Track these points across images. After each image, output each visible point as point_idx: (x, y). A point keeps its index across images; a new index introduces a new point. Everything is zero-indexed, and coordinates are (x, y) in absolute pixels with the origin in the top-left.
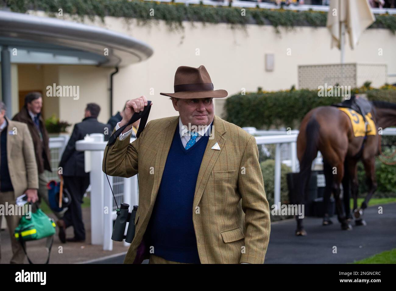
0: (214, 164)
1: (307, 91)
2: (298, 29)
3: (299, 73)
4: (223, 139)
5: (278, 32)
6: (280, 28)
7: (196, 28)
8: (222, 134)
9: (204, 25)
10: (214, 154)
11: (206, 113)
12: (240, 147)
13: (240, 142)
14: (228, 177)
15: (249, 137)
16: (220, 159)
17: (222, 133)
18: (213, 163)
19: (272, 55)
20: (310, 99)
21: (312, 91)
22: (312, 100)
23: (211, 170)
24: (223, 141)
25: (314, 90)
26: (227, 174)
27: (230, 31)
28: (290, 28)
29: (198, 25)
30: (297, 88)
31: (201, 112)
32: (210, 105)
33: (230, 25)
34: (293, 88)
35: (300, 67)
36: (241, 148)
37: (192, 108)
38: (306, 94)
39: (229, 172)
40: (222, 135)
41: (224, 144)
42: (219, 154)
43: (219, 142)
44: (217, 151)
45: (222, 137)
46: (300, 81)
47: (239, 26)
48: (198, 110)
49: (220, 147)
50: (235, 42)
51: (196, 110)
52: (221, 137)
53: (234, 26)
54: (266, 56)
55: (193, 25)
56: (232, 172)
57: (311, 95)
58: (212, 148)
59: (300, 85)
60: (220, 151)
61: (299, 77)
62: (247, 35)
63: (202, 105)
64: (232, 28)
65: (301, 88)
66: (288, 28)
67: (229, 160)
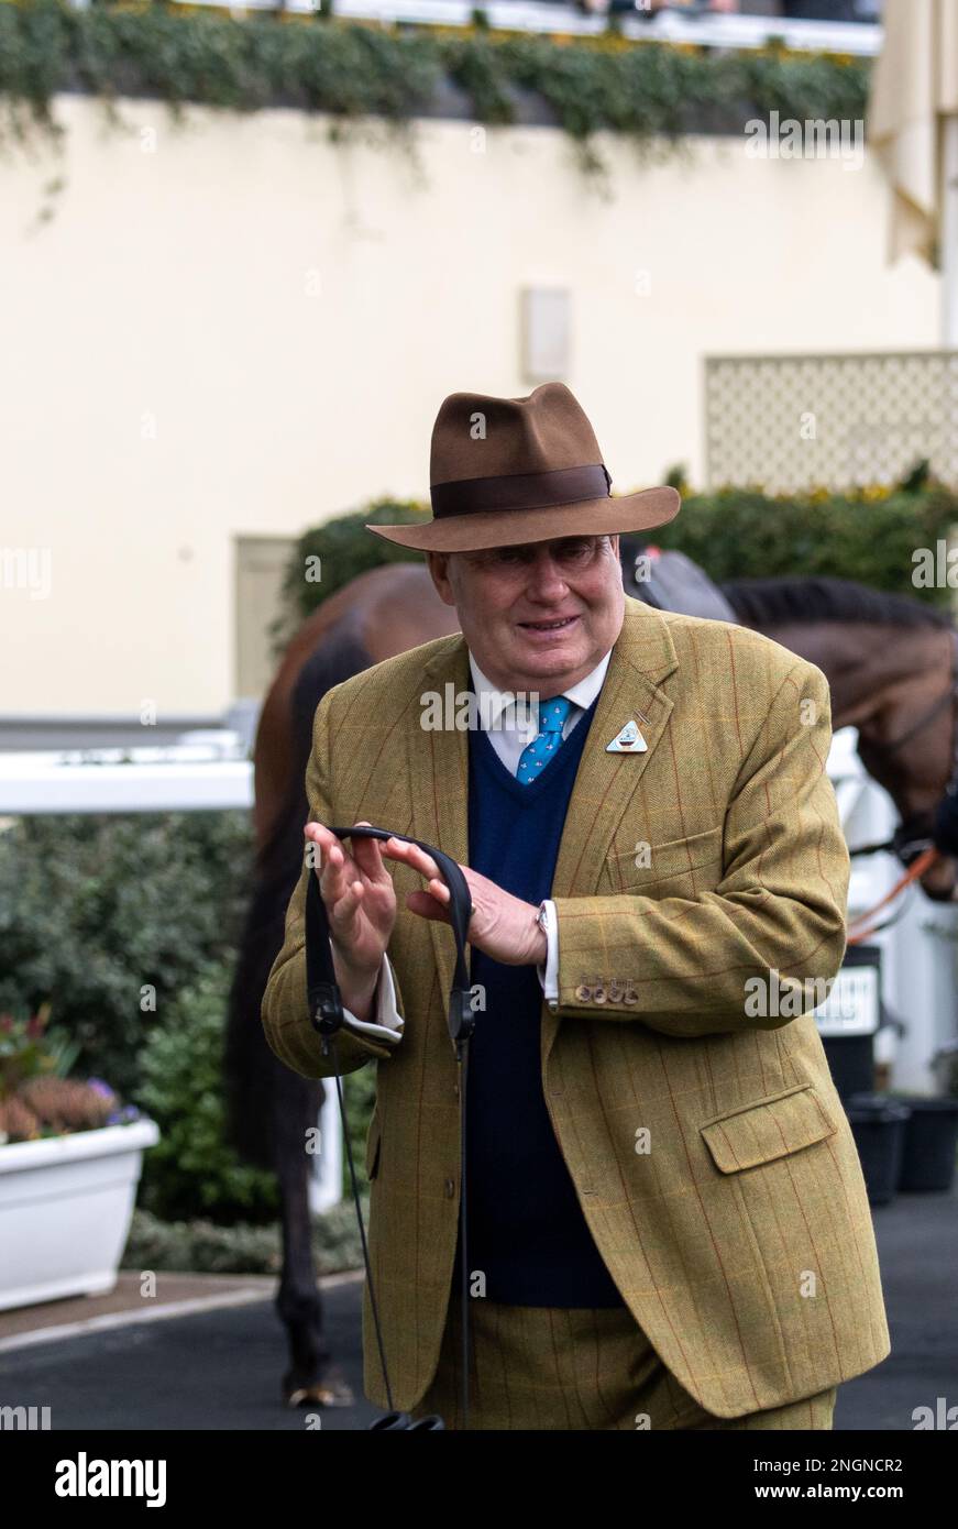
0: (616, 821)
1: (753, 499)
2: (705, 149)
3: (711, 395)
4: (661, 702)
5: (591, 165)
6: (605, 144)
7: (132, 131)
8: (659, 679)
9: (177, 116)
10: (619, 774)
11: (570, 608)
12: (741, 718)
13: (740, 696)
14: (687, 867)
15: (784, 673)
16: (643, 792)
17: (657, 677)
18: (613, 817)
19: (561, 295)
20: (768, 542)
21: (780, 497)
22: (780, 551)
23: (604, 851)
24: (662, 714)
25: (792, 492)
26: (683, 854)
27: (323, 154)
28: (658, 144)
29: (145, 116)
30: (698, 481)
31: (548, 604)
32: (589, 567)
33: (322, 124)
34: (675, 479)
35: (714, 364)
36: (745, 721)
37: (505, 588)
38: (746, 515)
39: (687, 844)
40: (658, 686)
41: (664, 724)
42: (640, 772)
43: (644, 717)
44: (634, 761)
45: (660, 693)
46: (712, 444)
47: (376, 127)
48: (532, 595)
49: (648, 741)
50: (351, 219)
51: (525, 593)
52: (654, 695)
53: (346, 126)
54: (526, 297)
55: (113, 118)
56: (705, 838)
57: (773, 525)
58: (608, 749)
59: (712, 466)
60: (648, 755)
61: (711, 419)
62: (420, 181)
63: (553, 570)
64: (334, 137)
65: (719, 481)
66: (649, 145)
67: (685, 788)
